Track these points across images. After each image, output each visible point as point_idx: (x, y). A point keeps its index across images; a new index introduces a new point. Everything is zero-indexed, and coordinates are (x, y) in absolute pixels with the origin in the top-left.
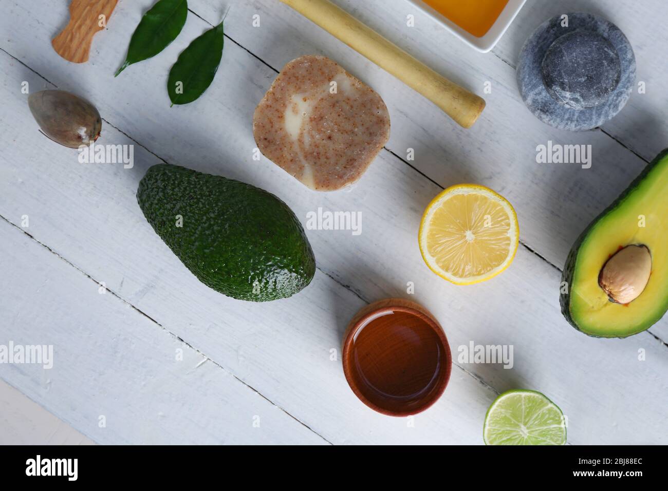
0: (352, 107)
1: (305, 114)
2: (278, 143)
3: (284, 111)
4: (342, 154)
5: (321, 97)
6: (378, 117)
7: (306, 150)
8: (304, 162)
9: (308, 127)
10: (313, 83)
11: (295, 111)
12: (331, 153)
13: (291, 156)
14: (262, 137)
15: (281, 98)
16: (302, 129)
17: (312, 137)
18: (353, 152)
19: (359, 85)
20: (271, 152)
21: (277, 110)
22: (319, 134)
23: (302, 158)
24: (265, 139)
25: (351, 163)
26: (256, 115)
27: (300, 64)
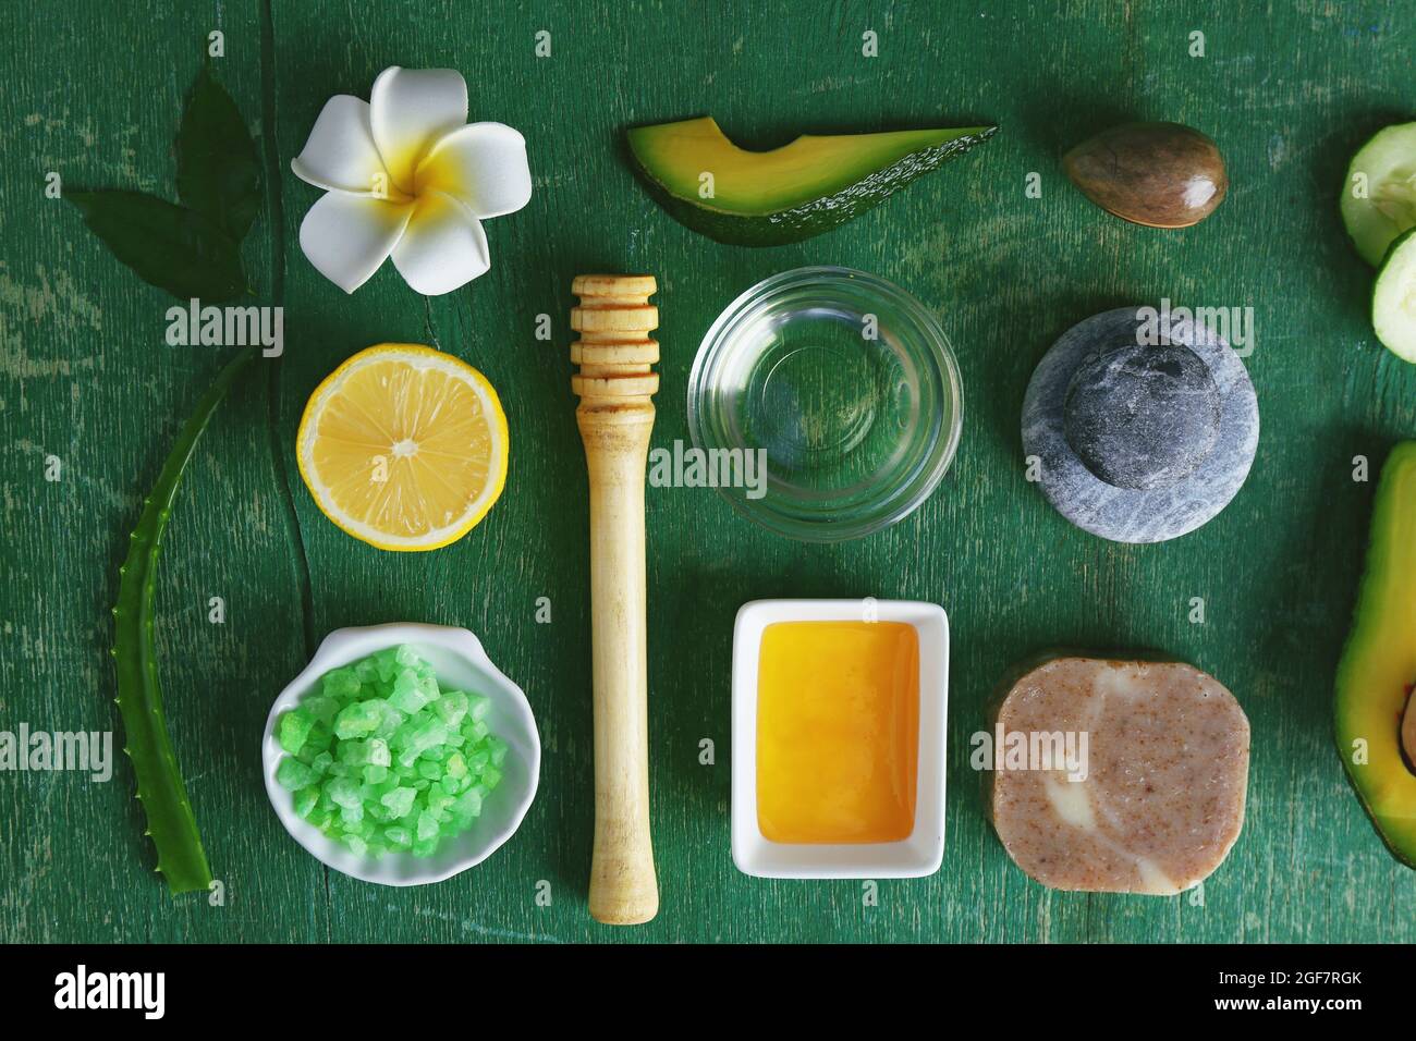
0: (1155, 714)
2: (1067, 854)
3: (1044, 794)
4: (1188, 803)
6: (1210, 703)
7: (1122, 836)
8: (1131, 857)
9: (1101, 796)
10: (1065, 716)
11: (1063, 784)
12: (1167, 815)
13: (1104, 862)
14: (1034, 861)
16: (1094, 804)
17: (1120, 806)
18: (1203, 787)
19: (1145, 671)
20: (1066, 876)
21: (1032, 800)
22: (1128, 795)
23: (1124, 853)
24: (1043, 861)
25: (1211, 808)
26: (1002, 830)
27: (1023, 697)
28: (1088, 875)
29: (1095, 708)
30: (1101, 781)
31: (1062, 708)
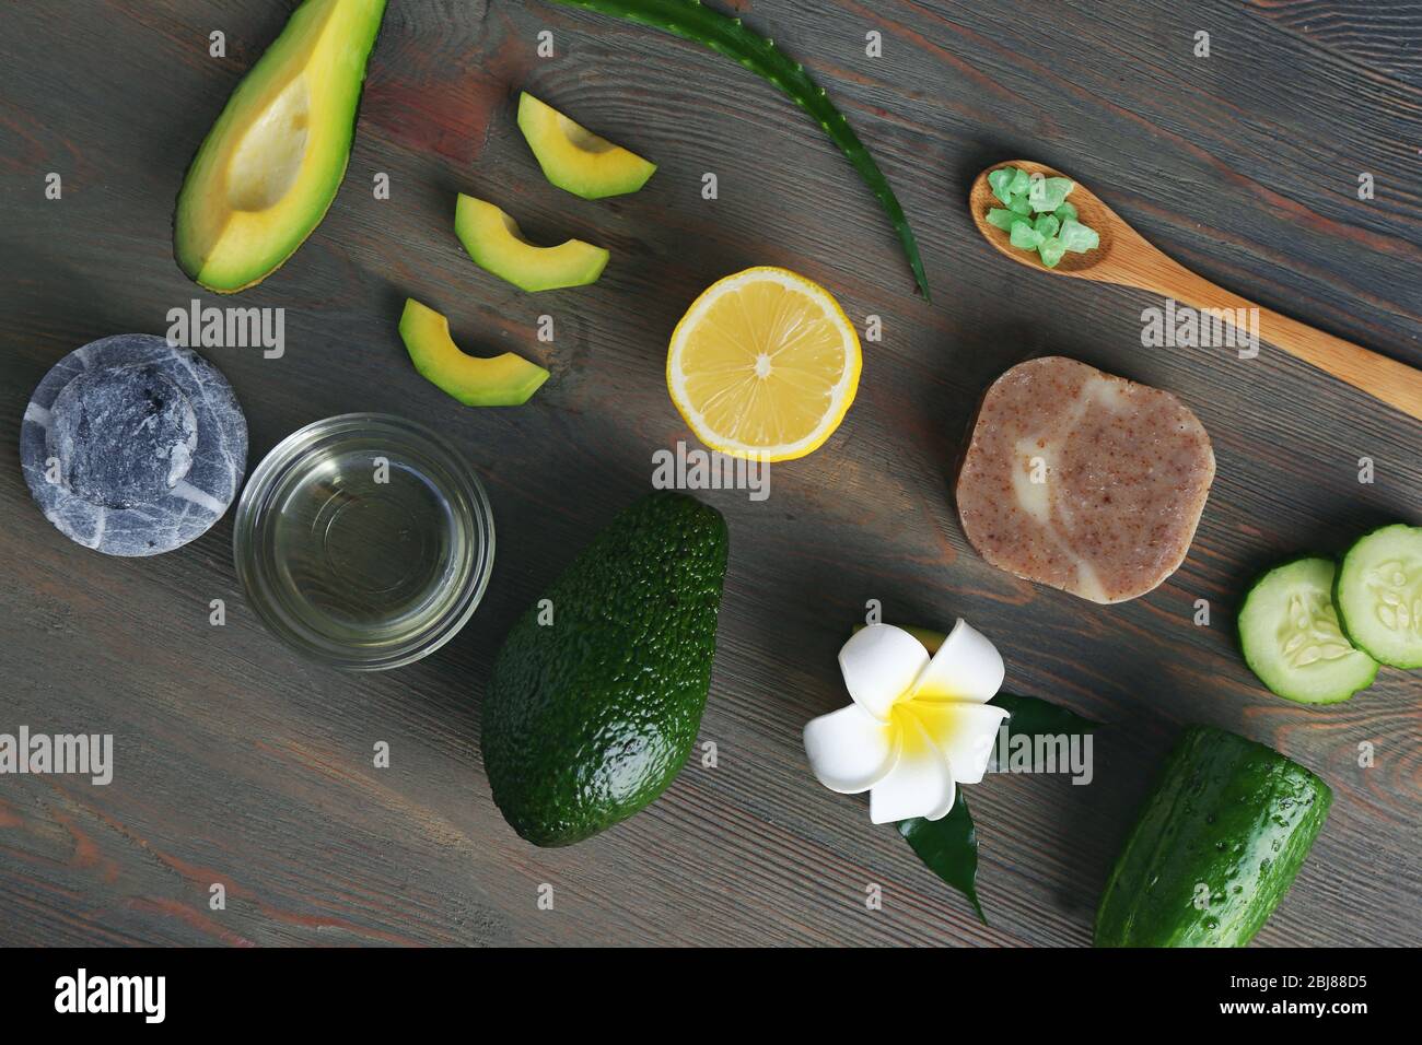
0: (1131, 432)
1: (1048, 470)
2: (1016, 537)
3: (1010, 476)
4: (1138, 522)
5: (1069, 430)
6: (1184, 436)
7: (1071, 535)
8: (1074, 558)
9: (1061, 493)
10: (1047, 410)
11: (1029, 469)
12: (1117, 528)
13: (1048, 554)
14: (983, 535)
15: (996, 455)
16: (1052, 499)
17: (1075, 507)
18: (1157, 512)
19: (1132, 389)
20: (1008, 557)
21: (997, 478)
22: (1086, 499)
23: (1067, 551)
24: (991, 537)
25: (1159, 533)
26: (962, 497)
27: (1013, 382)
28: (1026, 566)
29: (1077, 410)
30: (1064, 479)
31: (1047, 401)
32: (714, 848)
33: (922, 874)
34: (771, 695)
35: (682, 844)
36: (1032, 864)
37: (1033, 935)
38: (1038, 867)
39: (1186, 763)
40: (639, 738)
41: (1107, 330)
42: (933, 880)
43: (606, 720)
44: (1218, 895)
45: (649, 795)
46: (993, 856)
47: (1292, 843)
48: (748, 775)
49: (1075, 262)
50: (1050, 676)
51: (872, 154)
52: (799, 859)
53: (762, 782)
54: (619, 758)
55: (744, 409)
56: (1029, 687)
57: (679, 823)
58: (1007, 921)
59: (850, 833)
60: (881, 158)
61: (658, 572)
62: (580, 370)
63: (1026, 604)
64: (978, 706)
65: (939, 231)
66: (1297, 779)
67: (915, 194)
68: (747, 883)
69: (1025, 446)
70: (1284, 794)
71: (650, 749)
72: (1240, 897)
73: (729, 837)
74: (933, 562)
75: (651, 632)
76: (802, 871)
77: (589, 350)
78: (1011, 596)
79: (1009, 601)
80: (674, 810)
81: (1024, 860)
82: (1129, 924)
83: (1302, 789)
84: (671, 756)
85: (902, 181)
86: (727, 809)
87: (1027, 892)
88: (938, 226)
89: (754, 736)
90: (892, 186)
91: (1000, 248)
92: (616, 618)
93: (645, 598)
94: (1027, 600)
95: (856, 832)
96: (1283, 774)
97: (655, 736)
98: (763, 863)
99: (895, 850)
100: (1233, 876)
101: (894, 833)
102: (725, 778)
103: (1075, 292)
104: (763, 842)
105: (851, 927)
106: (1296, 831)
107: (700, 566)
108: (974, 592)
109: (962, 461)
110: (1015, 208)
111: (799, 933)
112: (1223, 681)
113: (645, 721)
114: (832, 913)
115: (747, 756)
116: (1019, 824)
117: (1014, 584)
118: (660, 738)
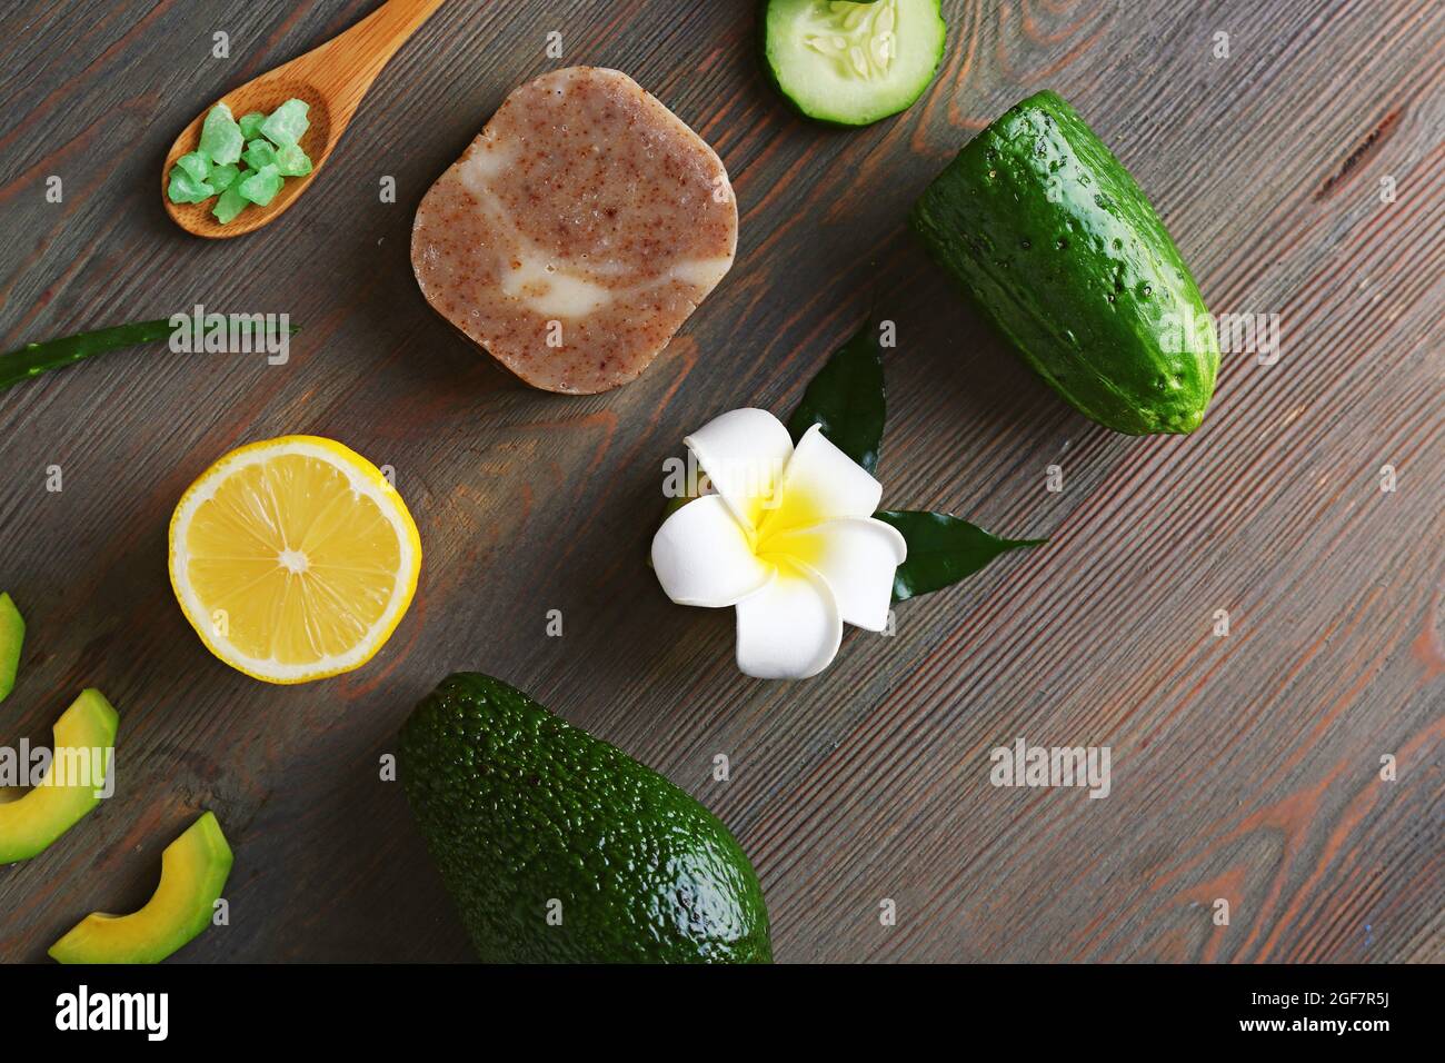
0: (541, 154)
1: (550, 269)
2: (614, 337)
3: (540, 317)
4: (651, 187)
5: (512, 226)
6: (570, 94)
7: (637, 272)
8: (664, 280)
9: (582, 263)
10: (479, 242)
11: (541, 290)
12: (648, 215)
13: (648, 308)
14: (597, 374)
15: (509, 322)
16: (586, 277)
17: (606, 254)
18: (648, 161)
19: (491, 133)
20: (634, 356)
21: (536, 332)
22: (600, 237)
23: (654, 284)
24: (603, 365)
25: (674, 166)
26: (543, 383)
27: (429, 268)
28: (651, 336)
29: (492, 207)
30: (567, 254)
31: (468, 239)
32: (841, 824)
33: (963, 592)
34: (690, 689)
35: (823, 859)
36: (997, 462)
37: (1077, 492)
38: (1003, 455)
39: (951, 244)
40: (679, 886)
41: (414, 132)
42: (973, 582)
43: (642, 919)
44: (1115, 270)
45: (752, 895)
46: (972, 504)
47: (1086, 159)
48: (772, 753)
49: (316, 139)
50: (791, 358)
51: (95, 326)
52: (890, 729)
53: (787, 738)
54: (694, 918)
55: (338, 603)
56: (796, 386)
57: (798, 854)
58: (1050, 516)
59: (883, 658)
60: (103, 318)
61: (492, 783)
62: (218, 772)
63: (698, 352)
64: (794, 459)
65: (217, 284)
66: (1016, 126)
67: (163, 295)
68: (897, 799)
69: (513, 284)
70: (1028, 148)
71: (697, 876)
72: (1126, 245)
73: (836, 801)
74: (606, 444)
75: (559, 821)
76: (906, 731)
77: (198, 754)
78: (681, 366)
79: (687, 369)
80: (781, 854)
81: (990, 468)
82: (1109, 384)
83: (1030, 125)
84: (714, 850)
85: (140, 304)
86: (802, 791)
87: (1026, 479)
88: (210, 283)
89: (731, 727)
90: (142, 319)
91: (264, 221)
92: (527, 857)
93: (517, 812)
94: (693, 350)
95: (885, 651)
96: (1006, 139)
97: (684, 863)
98: (880, 773)
99: (922, 614)
100: (1100, 244)
101: (903, 607)
102: (766, 779)
103: (353, 152)
104: (857, 763)
105: (991, 698)
106: (1075, 151)
107: (505, 727)
108: (661, 407)
109: (500, 363)
110: (223, 184)
111: (975, 761)
112: (872, 161)
113: (661, 870)
114: (968, 714)
115: (751, 744)
116: (947, 458)
117: (670, 357)
118: (688, 858)
